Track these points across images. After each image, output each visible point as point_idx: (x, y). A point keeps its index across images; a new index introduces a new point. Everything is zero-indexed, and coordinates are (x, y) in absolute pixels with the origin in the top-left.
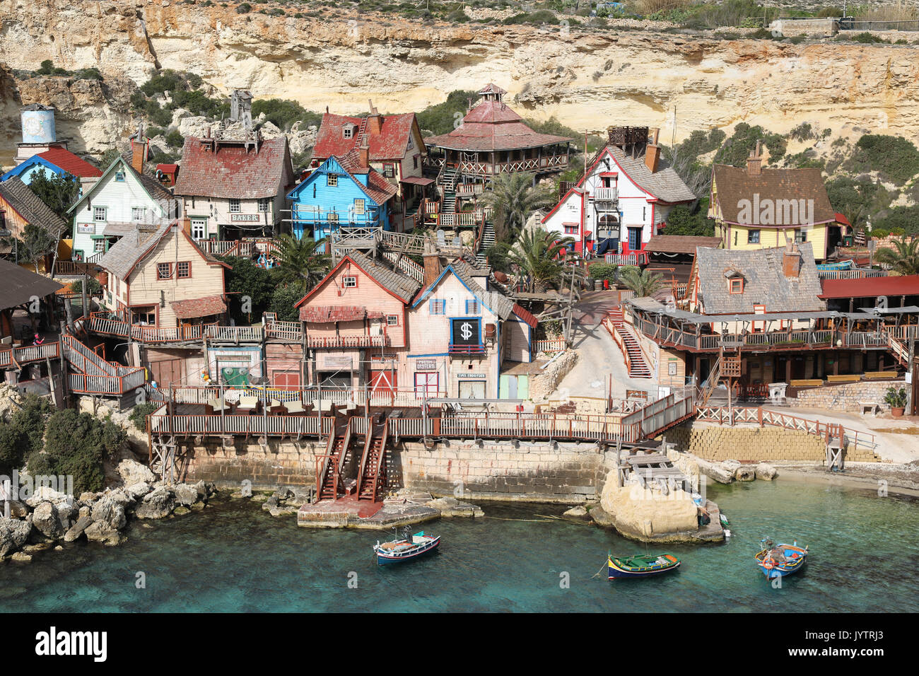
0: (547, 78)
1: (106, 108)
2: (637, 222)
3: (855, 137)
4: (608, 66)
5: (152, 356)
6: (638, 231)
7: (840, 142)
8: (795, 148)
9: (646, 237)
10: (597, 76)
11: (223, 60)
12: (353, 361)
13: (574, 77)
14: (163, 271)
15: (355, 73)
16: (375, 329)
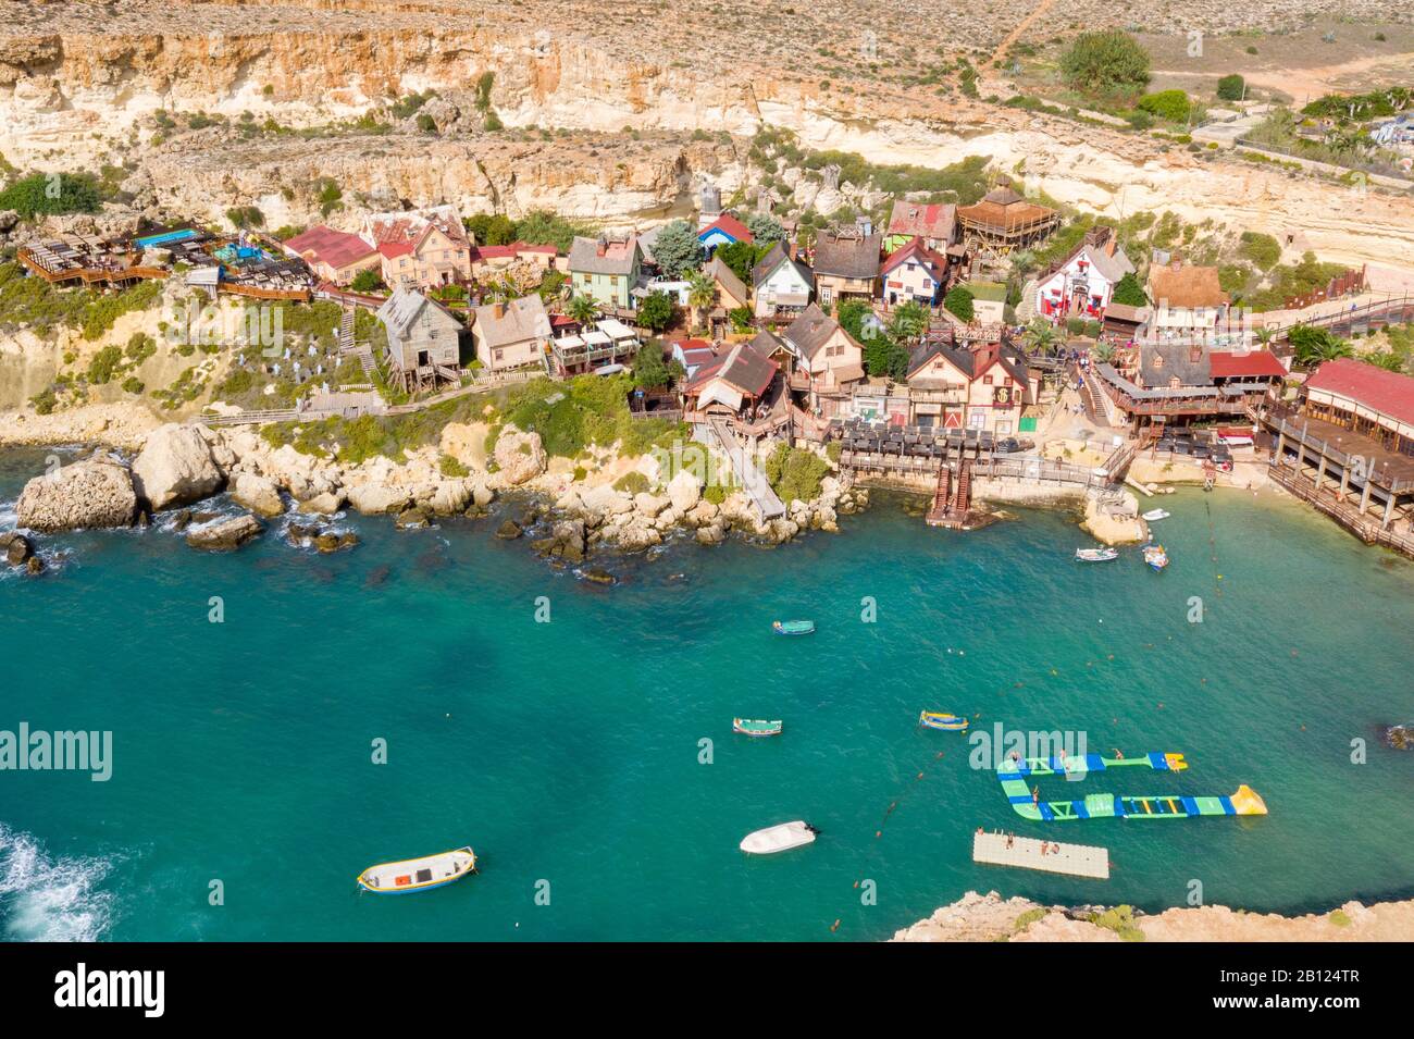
0: (1038, 159)
1: (736, 162)
2: (1099, 293)
3: (1240, 232)
4: (1081, 158)
5: (821, 400)
6: (1098, 300)
7: (1230, 235)
8: (1201, 234)
9: (1104, 303)
10: (1073, 166)
11: (810, 121)
12: (937, 409)
13: (1057, 162)
14: (829, 352)
15: (900, 135)
16: (951, 392)
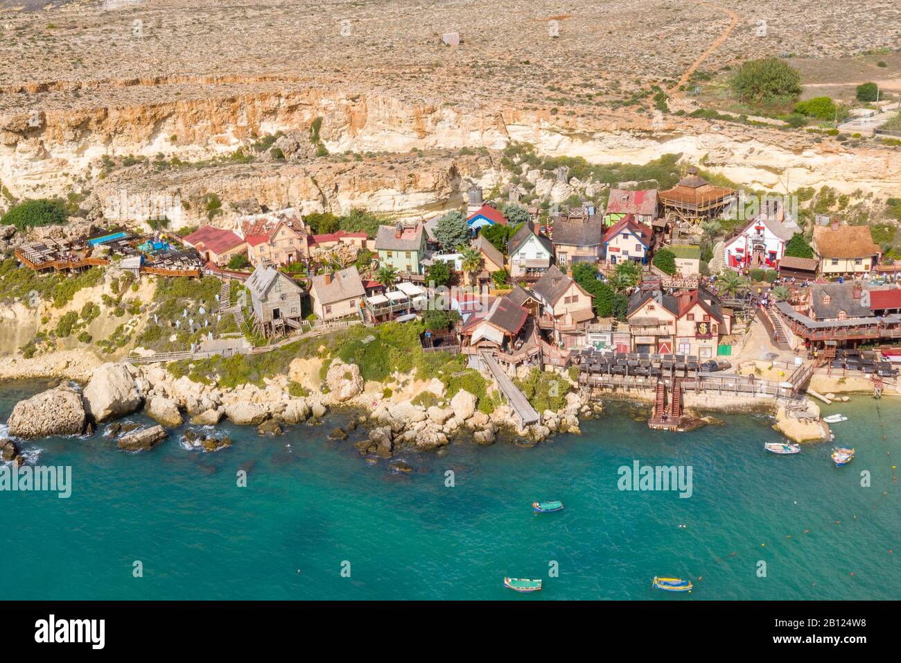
0: (719, 154)
1: (492, 169)
2: (774, 249)
3: (885, 198)
4: (752, 151)
5: (563, 336)
6: (773, 254)
7: (877, 201)
8: (853, 202)
9: (779, 257)
10: (746, 157)
11: (544, 136)
12: (652, 340)
13: (733, 154)
14: (567, 300)
15: (612, 143)
16: (662, 328)
